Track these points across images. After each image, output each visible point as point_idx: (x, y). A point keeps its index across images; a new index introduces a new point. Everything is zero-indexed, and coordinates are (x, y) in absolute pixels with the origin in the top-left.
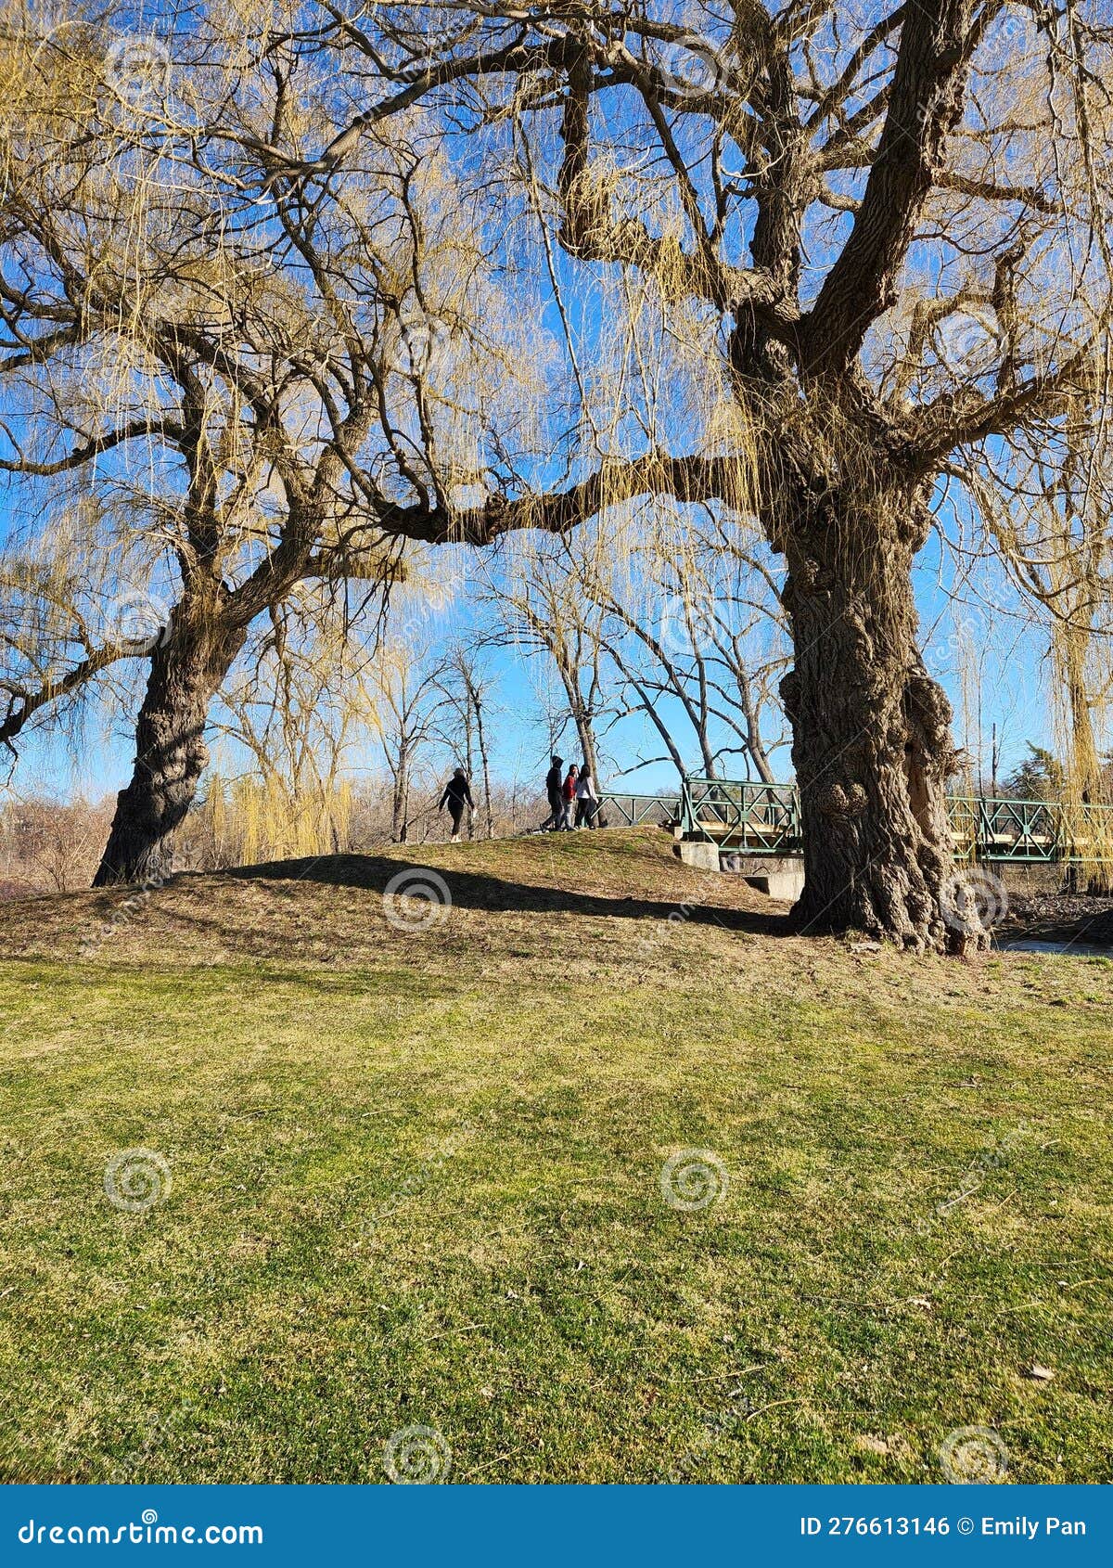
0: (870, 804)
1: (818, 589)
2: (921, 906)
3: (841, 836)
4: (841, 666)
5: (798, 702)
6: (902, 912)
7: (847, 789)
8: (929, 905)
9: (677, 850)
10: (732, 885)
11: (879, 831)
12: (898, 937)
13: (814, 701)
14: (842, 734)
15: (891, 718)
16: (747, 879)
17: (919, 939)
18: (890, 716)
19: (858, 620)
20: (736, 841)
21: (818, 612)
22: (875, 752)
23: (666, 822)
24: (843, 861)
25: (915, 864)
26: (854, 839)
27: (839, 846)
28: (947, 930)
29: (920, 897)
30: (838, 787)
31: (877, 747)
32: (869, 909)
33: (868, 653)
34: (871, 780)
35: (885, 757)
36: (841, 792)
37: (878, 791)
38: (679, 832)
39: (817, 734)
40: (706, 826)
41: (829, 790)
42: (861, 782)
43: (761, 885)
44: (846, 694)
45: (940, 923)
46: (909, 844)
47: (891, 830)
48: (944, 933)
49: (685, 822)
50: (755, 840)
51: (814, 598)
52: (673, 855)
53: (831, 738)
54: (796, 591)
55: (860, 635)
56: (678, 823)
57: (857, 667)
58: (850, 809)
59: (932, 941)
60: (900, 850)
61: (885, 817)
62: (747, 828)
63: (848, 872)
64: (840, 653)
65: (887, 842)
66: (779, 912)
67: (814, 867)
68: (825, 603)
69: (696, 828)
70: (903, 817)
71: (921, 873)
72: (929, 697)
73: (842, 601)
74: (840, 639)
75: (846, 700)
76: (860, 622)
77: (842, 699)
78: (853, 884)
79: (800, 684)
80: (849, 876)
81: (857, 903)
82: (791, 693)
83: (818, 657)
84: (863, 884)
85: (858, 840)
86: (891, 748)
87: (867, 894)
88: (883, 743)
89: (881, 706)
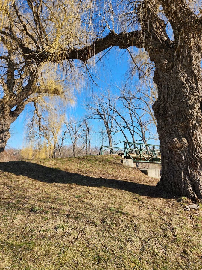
0: (189, 146)
1: (167, 69)
3: (177, 158)
4: (176, 95)
5: (159, 110)
7: (180, 139)
9: (122, 161)
10: (137, 172)
11: (193, 156)
13: (166, 108)
14: (177, 119)
15: (197, 112)
16: (141, 170)
19: (182, 79)
20: (139, 159)
21: (167, 78)
22: (191, 125)
23: (120, 154)
27: (176, 162)
30: (176, 139)
31: (192, 123)
32: (190, 188)
33: (187, 90)
34: (189, 136)
35: (195, 128)
36: (178, 141)
37: (192, 140)
38: (123, 156)
39: (167, 120)
40: (131, 155)
41: (172, 140)
42: (185, 137)
43: (145, 172)
44: (179, 104)
47: (198, 156)
49: (125, 154)
50: (143, 159)
51: (166, 73)
52: (120, 163)
53: (173, 120)
54: (159, 73)
55: (184, 83)
56: (123, 154)
57: (183, 94)
58: (181, 148)
61: (195, 150)
62: (142, 156)
63: (180, 172)
64: (176, 90)
65: (196, 161)
66: (152, 184)
67: (166, 169)
68: (170, 74)
69: (128, 155)
73: (176, 73)
74: (176, 85)
75: (179, 107)
76: (183, 79)
77: (177, 106)
78: (183, 177)
79: (160, 104)
80: (181, 174)
81: (185, 185)
82: (157, 107)
83: (167, 93)
84: (187, 178)
85: (184, 160)
86: (197, 124)
87: (189, 182)
88: (195, 122)
89: (194, 108)
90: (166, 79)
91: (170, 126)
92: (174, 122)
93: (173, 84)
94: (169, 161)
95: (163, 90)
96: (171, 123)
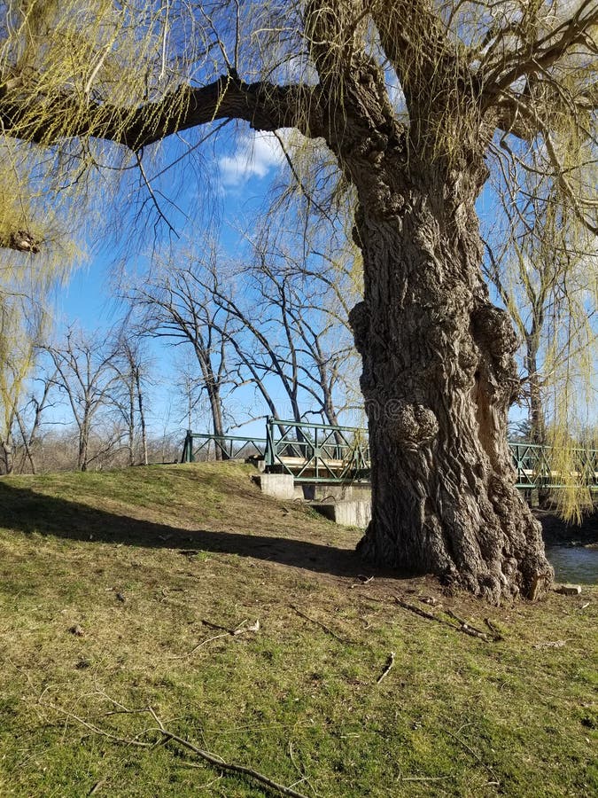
0: (441, 432)
2: (492, 542)
3: (410, 465)
4: (412, 290)
5: (367, 329)
6: (474, 547)
7: (418, 415)
8: (501, 541)
9: (257, 481)
11: (450, 460)
12: (473, 580)
13: (384, 326)
14: (412, 358)
15: (462, 342)
16: (317, 507)
17: (495, 580)
19: (427, 244)
20: (311, 472)
21: (388, 237)
22: (445, 376)
23: (251, 457)
24: (413, 493)
25: (485, 497)
26: (423, 469)
27: (408, 476)
28: (520, 568)
29: (492, 531)
30: (408, 413)
31: (449, 371)
32: (440, 545)
33: (437, 276)
34: (441, 404)
35: (456, 383)
36: (412, 418)
37: (448, 417)
38: (263, 464)
39: (387, 360)
40: (288, 461)
41: (399, 416)
42: (432, 407)
43: (328, 512)
44: (417, 317)
45: (514, 561)
46: (480, 475)
47: (462, 460)
48: (517, 571)
49: (269, 457)
50: (325, 472)
51: (385, 224)
52: (253, 486)
53: (401, 360)
54: (367, 220)
55: (430, 259)
56: (261, 458)
57: (427, 290)
58: (420, 436)
59: (506, 582)
60: (471, 481)
61: (455, 444)
62: (319, 463)
63: (418, 505)
64: (410, 276)
65: (458, 473)
67: (382, 500)
69: (277, 461)
70: (474, 447)
71: (491, 505)
72: (497, 324)
73: (413, 227)
74: (410, 263)
75: (417, 323)
76: (430, 246)
77: (413, 322)
78: (423, 518)
79: (368, 311)
80: (419, 509)
81: (428, 539)
82: (360, 320)
83: (389, 282)
84: (435, 519)
85: (428, 470)
86: (461, 373)
87: (438, 530)
88: (455, 367)
89: (455, 328)
90: (385, 240)
91: (396, 376)
92: (403, 366)
93: (404, 259)
94: (391, 476)
95: (377, 273)
96: (396, 369)
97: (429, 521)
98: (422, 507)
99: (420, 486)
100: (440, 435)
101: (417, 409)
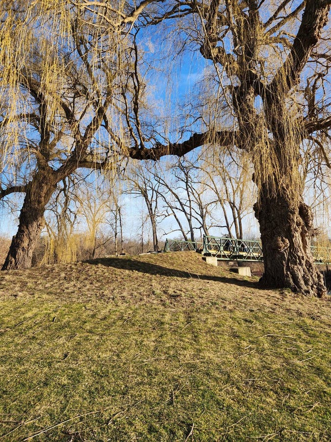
2: (308, 280)
6: (302, 282)
7: (283, 240)
8: (310, 280)
9: (204, 259)
11: (293, 255)
12: (303, 291)
14: (280, 222)
16: (230, 269)
18: (297, 218)
20: (219, 256)
24: (281, 264)
25: (305, 266)
26: (285, 257)
29: (307, 277)
32: (291, 281)
33: (288, 196)
34: (290, 237)
35: (295, 230)
37: (293, 241)
41: (276, 241)
42: (288, 238)
43: (236, 271)
45: (315, 286)
46: (303, 259)
47: (297, 255)
48: (316, 290)
49: (204, 250)
52: (203, 261)
55: (285, 190)
56: (202, 250)
57: (285, 200)
59: (312, 292)
60: (300, 262)
62: (222, 252)
65: (296, 259)
70: (301, 251)
71: (307, 269)
72: (307, 211)
78: (285, 272)
80: (283, 270)
81: (287, 279)
84: (289, 273)
85: (286, 258)
86: (297, 227)
87: (290, 276)
88: (295, 225)
89: (294, 213)
97: (287, 273)
98: (285, 269)
99: (284, 262)
100: (290, 247)
101: (282, 238)
